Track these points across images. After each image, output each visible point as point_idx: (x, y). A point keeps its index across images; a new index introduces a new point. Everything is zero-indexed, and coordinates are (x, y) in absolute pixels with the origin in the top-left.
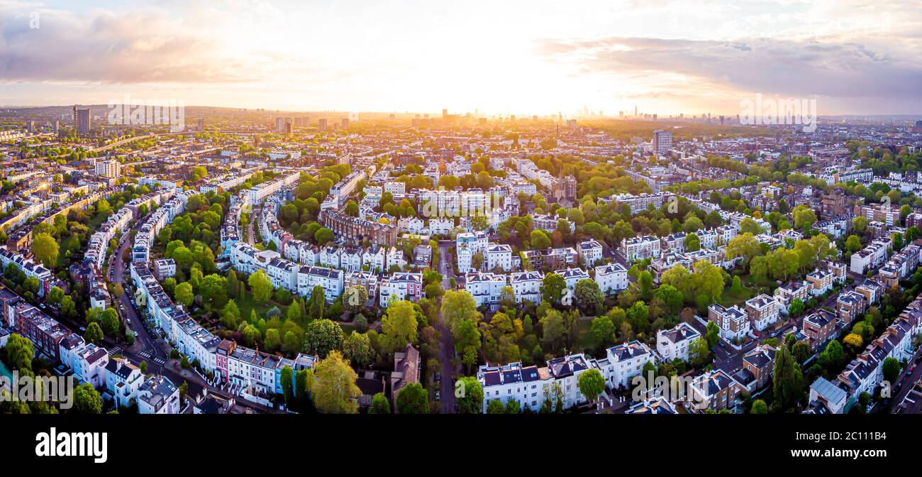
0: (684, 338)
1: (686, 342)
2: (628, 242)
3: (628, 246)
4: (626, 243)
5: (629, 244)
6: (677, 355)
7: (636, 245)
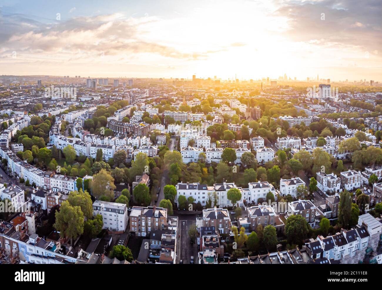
0: (295, 184)
1: (295, 186)
2: (280, 139)
3: (280, 141)
4: (279, 140)
5: (281, 140)
6: (289, 193)
7: (285, 141)
